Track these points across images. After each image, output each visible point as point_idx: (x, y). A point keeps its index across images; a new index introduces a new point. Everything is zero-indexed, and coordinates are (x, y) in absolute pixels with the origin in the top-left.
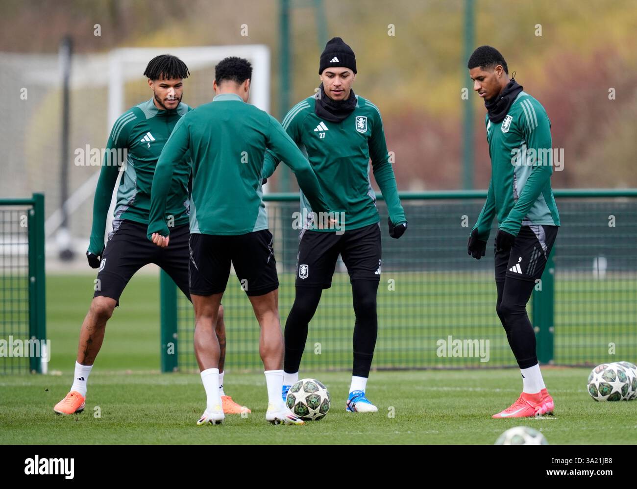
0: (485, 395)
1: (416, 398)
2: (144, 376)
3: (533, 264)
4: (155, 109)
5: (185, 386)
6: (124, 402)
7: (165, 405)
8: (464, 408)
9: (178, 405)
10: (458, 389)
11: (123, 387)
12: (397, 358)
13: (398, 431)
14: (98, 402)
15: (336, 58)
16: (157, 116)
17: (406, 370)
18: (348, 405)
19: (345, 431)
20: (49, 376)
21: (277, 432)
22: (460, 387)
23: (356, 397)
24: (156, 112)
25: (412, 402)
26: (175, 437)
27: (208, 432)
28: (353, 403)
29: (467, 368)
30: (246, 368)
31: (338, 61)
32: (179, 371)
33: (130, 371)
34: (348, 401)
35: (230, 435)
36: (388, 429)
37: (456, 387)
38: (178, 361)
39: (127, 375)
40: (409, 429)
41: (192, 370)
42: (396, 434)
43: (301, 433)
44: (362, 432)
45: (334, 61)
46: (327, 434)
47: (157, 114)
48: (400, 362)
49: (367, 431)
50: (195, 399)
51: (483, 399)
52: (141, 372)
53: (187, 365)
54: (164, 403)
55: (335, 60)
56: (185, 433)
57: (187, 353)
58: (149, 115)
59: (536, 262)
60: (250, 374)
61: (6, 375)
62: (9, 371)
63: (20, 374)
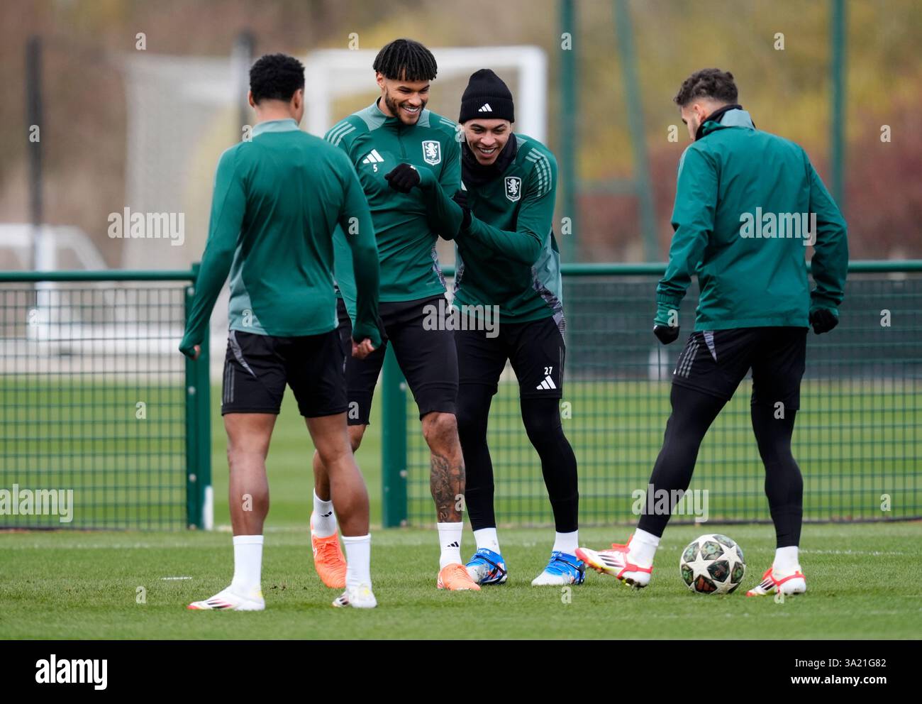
0: (858, 561)
1: (757, 564)
4: (381, 116)
5: (417, 547)
7: (388, 575)
8: (828, 579)
9: (407, 576)
10: (820, 551)
12: (729, 507)
13: (731, 613)
14: (288, 572)
15: (487, 105)
16: (385, 126)
17: (743, 523)
19: (653, 613)
20: (215, 533)
21: (553, 614)
22: (823, 548)
24: (383, 121)
25: (752, 571)
26: (402, 622)
27: (449, 615)
29: (833, 521)
30: (509, 521)
31: (490, 110)
32: (409, 525)
35: (482, 620)
36: (715, 610)
37: (817, 548)
38: (408, 512)
40: (746, 610)
41: (427, 524)
42: (727, 619)
43: (588, 617)
44: (678, 614)
45: (485, 110)
46: (627, 617)
47: (384, 124)
48: (735, 512)
49: (685, 613)
50: (431, 567)
51: (856, 566)
53: (422, 516)
54: (386, 573)
56: (416, 617)
57: (422, 499)
58: (374, 125)
60: (513, 529)
61: (150, 531)
62: (155, 526)
63: (171, 530)
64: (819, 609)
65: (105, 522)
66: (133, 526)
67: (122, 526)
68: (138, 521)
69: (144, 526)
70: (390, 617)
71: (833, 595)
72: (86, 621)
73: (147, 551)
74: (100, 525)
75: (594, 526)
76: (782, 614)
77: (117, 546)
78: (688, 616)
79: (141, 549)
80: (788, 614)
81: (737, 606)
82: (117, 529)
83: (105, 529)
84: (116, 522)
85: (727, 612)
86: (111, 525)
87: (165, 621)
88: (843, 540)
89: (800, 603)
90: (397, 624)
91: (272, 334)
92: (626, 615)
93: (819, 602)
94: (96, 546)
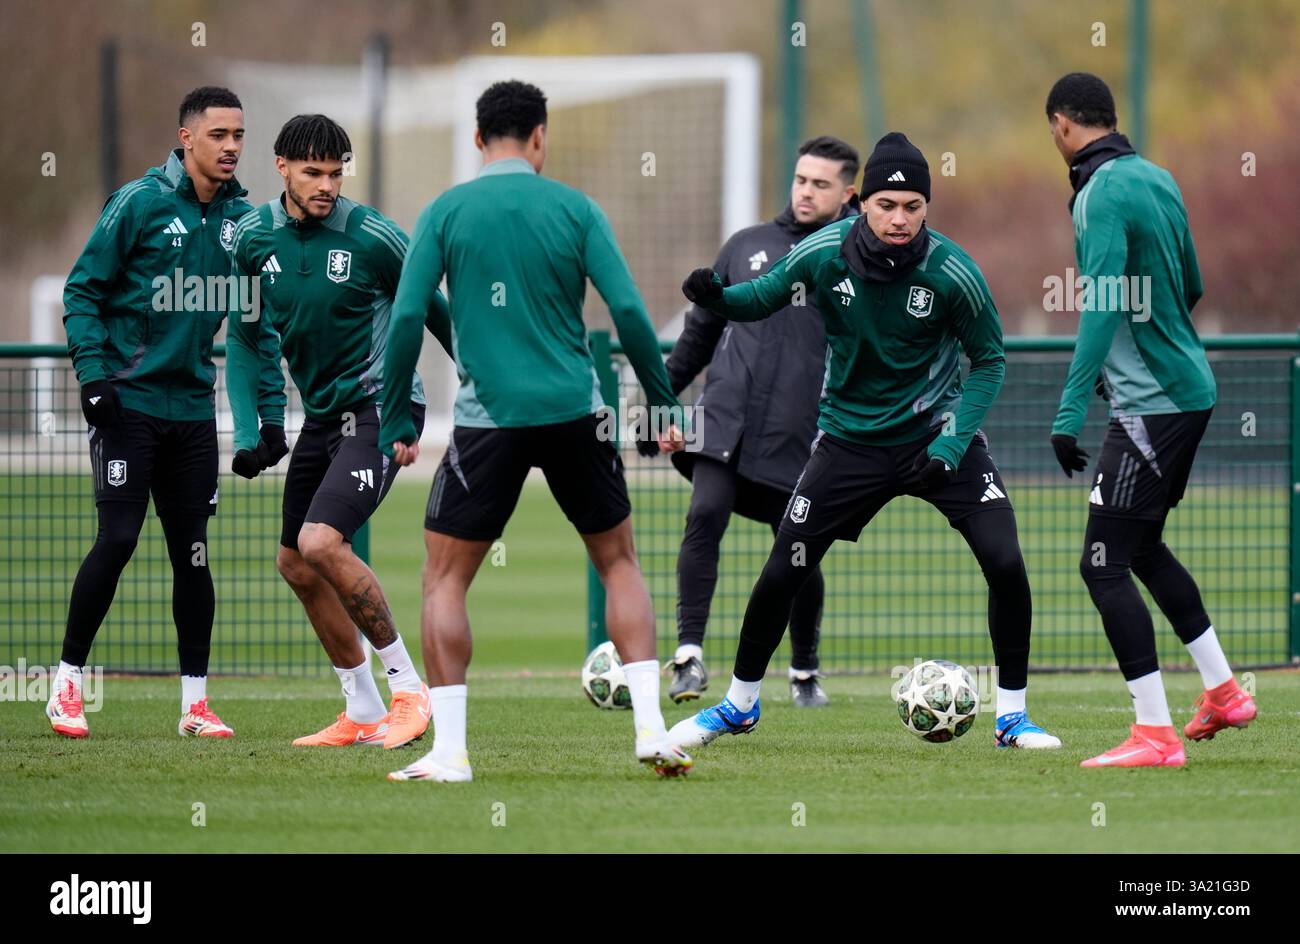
1: (1078, 726)
2: (557, 681)
3: (1125, 485)
6: (527, 732)
11: (519, 703)
13: (1058, 793)
15: (899, 173)
18: (1000, 738)
19: (957, 792)
23: (1014, 725)
28: (1010, 736)
31: (903, 179)
33: (527, 672)
34: (998, 732)
36: (1037, 788)
39: (523, 680)
40: (1078, 789)
42: (1054, 800)
43: (875, 796)
44: (988, 793)
45: (896, 179)
52: (549, 674)
55: (899, 177)
56: (652, 795)
59: (1133, 482)
61: (291, 678)
62: (297, 671)
63: (318, 675)
64: (1171, 788)
65: (234, 665)
66: (269, 670)
67: (254, 670)
68: (276, 665)
69: (283, 670)
70: (618, 795)
71: (1187, 769)
72: (230, 797)
73: (292, 704)
74: (228, 670)
75: (859, 674)
76: (1125, 794)
77: (253, 697)
78: (1003, 796)
79: (283, 701)
80: (1132, 795)
81: (1065, 782)
82: (249, 675)
83: (234, 674)
84: (248, 665)
85: (1052, 791)
86: (241, 670)
87: (330, 799)
88: (1185, 695)
89: (1145, 779)
90: (629, 804)
91: (502, 425)
92: (923, 794)
93: (1170, 778)
94: (226, 697)
